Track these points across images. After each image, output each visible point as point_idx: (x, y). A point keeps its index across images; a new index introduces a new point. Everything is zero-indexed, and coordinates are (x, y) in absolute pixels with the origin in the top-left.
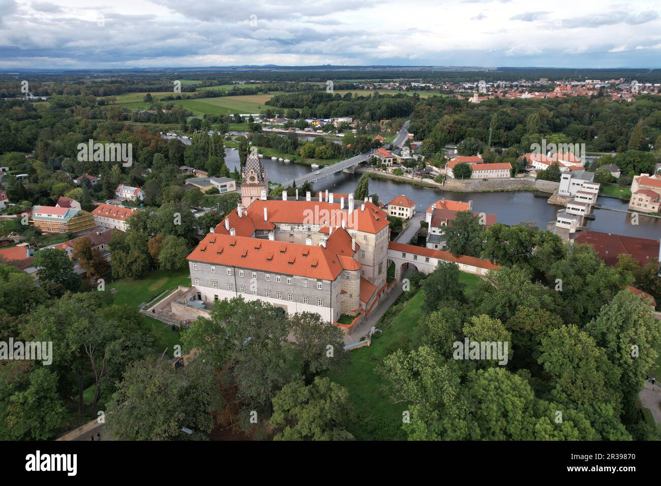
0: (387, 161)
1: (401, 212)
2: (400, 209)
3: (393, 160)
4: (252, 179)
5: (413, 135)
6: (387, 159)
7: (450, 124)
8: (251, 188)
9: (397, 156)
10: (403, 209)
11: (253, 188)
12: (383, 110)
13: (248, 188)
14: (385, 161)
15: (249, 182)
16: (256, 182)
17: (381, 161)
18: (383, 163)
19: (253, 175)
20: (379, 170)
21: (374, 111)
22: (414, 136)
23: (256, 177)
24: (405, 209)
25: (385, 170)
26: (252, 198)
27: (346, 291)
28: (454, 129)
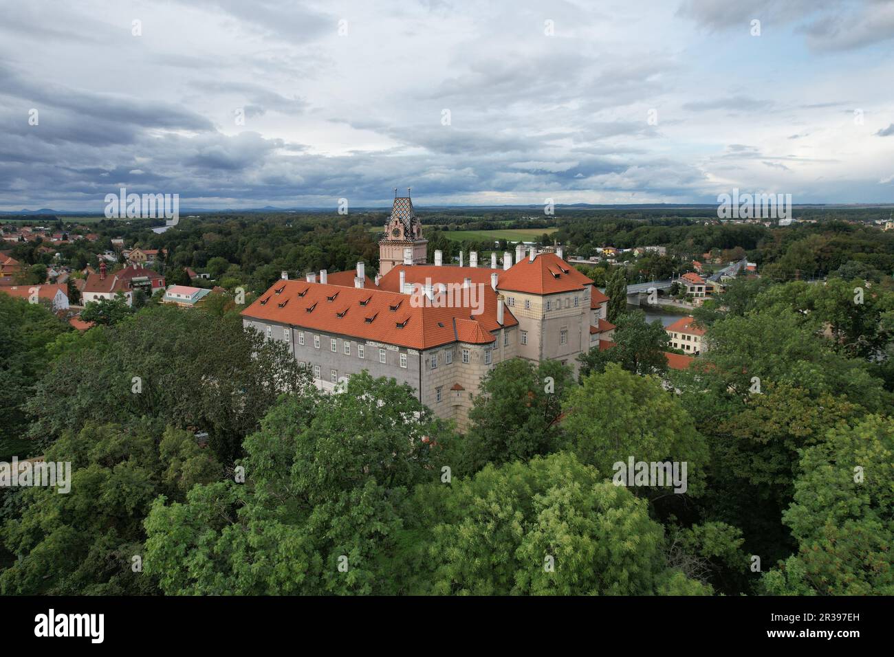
0: (696, 289)
1: (686, 343)
2: (684, 337)
3: (707, 288)
4: (396, 232)
5: (755, 265)
6: (697, 286)
7: (820, 247)
8: (393, 247)
9: (714, 283)
10: (689, 338)
11: (397, 247)
12: (715, 237)
13: (390, 247)
14: (692, 289)
15: (391, 237)
16: (402, 238)
17: (685, 288)
18: (689, 292)
19: (397, 227)
20: (681, 302)
21: (701, 239)
22: (757, 267)
23: (402, 231)
24: (693, 337)
25: (690, 301)
26: (394, 263)
27: (463, 386)
28: (829, 255)
